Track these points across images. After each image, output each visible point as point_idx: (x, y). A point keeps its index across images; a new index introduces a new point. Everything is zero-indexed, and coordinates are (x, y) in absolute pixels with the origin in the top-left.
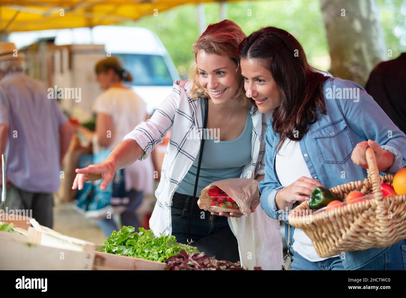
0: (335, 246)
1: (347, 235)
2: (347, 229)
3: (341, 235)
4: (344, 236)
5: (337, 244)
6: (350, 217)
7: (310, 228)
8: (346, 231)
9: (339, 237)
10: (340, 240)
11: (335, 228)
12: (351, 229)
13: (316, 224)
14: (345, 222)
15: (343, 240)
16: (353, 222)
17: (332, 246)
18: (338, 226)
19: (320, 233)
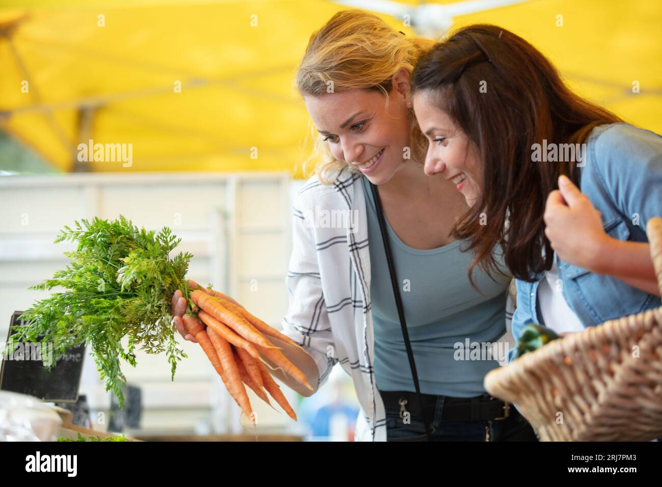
0: (584, 422)
1: (607, 393)
2: (607, 378)
3: (596, 394)
4: (602, 398)
5: (588, 417)
6: (613, 350)
7: (527, 386)
8: (605, 385)
9: (590, 398)
10: (595, 408)
11: (581, 377)
12: (618, 378)
13: (539, 372)
14: (602, 362)
15: (601, 406)
16: (620, 361)
17: (577, 425)
18: (586, 372)
19: (549, 397)
